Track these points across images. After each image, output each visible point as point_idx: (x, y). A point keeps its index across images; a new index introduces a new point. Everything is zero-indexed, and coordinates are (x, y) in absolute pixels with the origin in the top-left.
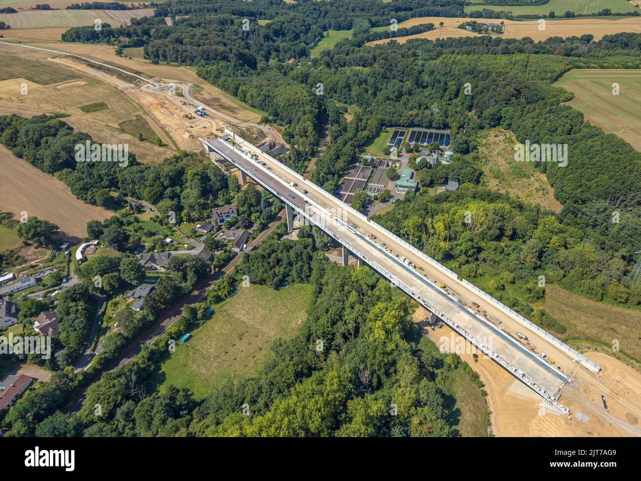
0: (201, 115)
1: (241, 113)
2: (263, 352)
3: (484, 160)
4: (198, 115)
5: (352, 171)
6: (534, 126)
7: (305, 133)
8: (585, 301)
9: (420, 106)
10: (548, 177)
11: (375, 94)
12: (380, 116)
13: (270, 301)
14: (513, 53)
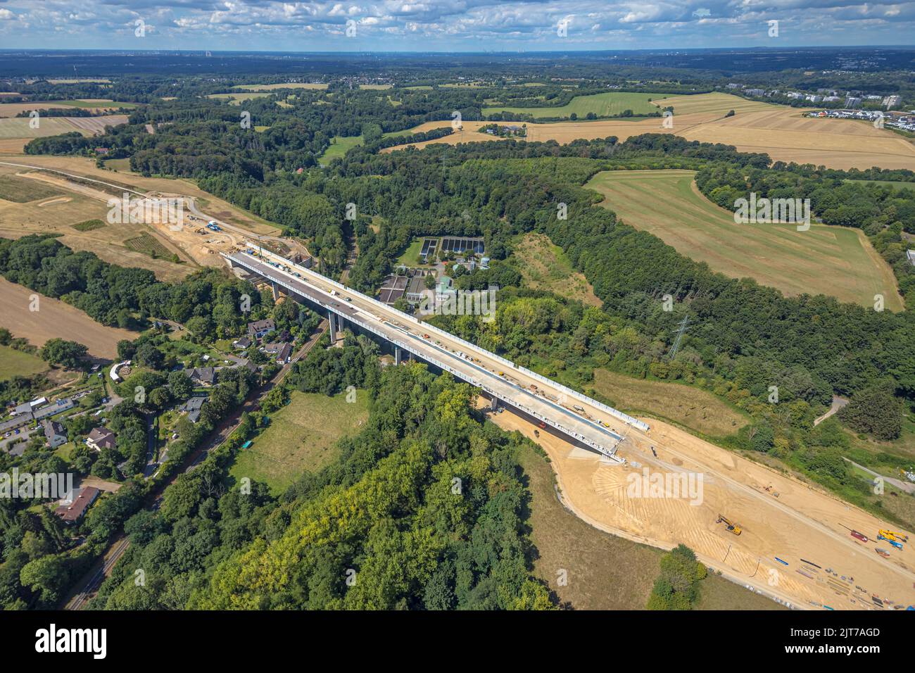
0: (215, 230)
1: (257, 227)
2: (329, 452)
3: (521, 264)
4: (211, 229)
5: (388, 282)
6: (568, 228)
7: (332, 244)
8: (630, 381)
9: (450, 213)
10: (587, 276)
11: (399, 204)
12: (409, 226)
13: (326, 407)
14: (540, 156)
